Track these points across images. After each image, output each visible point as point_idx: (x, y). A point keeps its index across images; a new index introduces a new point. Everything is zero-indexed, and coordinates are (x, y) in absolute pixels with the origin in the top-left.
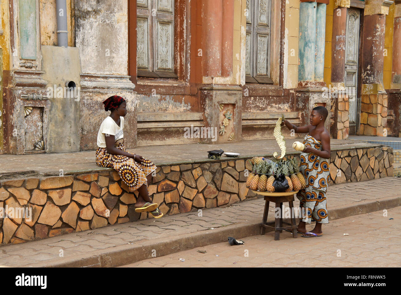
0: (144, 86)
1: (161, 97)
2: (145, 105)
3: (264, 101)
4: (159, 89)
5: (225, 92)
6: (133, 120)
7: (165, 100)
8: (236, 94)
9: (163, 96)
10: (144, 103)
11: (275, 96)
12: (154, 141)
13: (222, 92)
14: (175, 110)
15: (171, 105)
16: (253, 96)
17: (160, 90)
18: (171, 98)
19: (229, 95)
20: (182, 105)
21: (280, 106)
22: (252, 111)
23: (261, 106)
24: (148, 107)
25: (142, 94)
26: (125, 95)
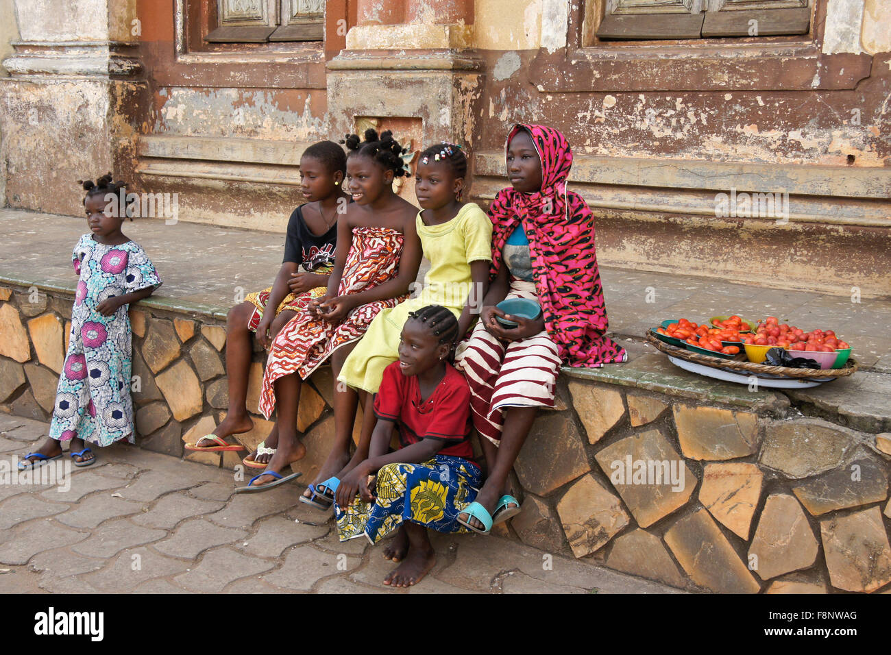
0: (193, 65)
1: (241, 96)
2: (198, 115)
3: (683, 114)
4: (232, 73)
5: (375, 75)
6: (102, 150)
7: (252, 104)
8: (421, 82)
9: (247, 94)
10: (196, 112)
11: (759, 92)
12: (220, 213)
13: (362, 76)
14: (282, 134)
15: (268, 118)
16: (613, 93)
17: (234, 77)
18: (270, 99)
19: (391, 85)
20: (304, 119)
21: (794, 135)
22: (605, 151)
23: (657, 134)
24: (207, 122)
25: (189, 87)
26: (82, 89)
